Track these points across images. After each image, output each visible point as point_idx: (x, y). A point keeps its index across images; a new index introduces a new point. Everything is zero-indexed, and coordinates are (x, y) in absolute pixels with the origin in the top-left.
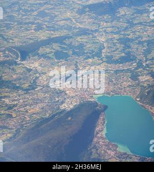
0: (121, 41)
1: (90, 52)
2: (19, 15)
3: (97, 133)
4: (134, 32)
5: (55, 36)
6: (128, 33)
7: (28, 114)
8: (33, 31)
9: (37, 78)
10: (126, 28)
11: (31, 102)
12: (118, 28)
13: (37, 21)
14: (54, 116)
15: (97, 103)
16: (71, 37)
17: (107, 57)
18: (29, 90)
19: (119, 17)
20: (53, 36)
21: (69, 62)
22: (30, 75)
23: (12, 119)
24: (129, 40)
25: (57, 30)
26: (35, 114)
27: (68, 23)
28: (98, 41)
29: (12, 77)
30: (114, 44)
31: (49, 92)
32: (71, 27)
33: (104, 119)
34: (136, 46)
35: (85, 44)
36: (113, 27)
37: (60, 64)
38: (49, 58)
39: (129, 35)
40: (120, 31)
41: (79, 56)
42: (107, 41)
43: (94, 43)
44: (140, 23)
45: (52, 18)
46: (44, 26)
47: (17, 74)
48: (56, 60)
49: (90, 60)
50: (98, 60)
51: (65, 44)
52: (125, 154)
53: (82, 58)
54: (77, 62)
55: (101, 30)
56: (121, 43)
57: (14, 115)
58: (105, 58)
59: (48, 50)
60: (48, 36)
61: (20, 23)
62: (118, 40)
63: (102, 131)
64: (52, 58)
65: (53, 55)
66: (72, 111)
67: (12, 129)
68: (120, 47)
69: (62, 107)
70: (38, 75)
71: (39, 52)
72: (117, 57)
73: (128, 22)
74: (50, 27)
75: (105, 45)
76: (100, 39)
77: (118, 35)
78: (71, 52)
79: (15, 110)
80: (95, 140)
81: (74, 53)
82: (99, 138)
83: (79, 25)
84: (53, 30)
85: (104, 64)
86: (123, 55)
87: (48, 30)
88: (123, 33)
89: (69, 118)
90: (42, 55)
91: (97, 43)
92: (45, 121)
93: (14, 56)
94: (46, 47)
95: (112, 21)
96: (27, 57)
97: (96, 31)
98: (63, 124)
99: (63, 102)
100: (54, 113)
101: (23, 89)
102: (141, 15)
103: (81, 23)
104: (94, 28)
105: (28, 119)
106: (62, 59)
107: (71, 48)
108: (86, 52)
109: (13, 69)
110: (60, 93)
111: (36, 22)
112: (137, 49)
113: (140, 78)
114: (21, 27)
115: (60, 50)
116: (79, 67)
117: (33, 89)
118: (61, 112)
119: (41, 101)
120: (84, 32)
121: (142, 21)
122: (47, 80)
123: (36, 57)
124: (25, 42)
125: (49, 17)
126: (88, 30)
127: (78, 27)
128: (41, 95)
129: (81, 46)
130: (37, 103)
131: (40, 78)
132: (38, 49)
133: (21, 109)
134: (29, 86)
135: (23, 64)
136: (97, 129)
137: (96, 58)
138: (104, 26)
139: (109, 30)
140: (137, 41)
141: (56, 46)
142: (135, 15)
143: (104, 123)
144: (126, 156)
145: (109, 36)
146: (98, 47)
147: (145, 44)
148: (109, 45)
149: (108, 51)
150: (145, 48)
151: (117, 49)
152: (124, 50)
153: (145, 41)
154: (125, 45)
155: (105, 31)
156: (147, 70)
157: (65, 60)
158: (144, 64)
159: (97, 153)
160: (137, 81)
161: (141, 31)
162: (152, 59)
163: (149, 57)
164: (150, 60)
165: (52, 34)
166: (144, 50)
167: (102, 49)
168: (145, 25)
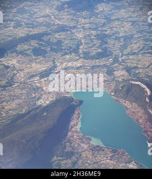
0: (98, 37)
1: (68, 48)
3: (72, 127)
5: (34, 33)
6: (106, 29)
7: (5, 110)
8: (11, 28)
9: (15, 75)
10: (104, 24)
11: (7, 98)
12: (96, 25)
14: (30, 112)
15: (73, 98)
16: (49, 34)
17: (84, 53)
18: (6, 86)
19: (97, 13)
20: (31, 33)
21: (47, 59)
22: (8, 72)
24: (106, 36)
25: (36, 27)
26: (11, 110)
27: (47, 19)
28: (75, 37)
30: (92, 40)
31: (26, 88)
32: (50, 24)
33: (79, 114)
34: (113, 42)
35: (63, 40)
36: (91, 23)
37: (37, 60)
38: (27, 55)
39: (106, 31)
40: (98, 27)
41: (56, 52)
42: (85, 37)
43: (72, 39)
44: (118, 19)
45: (31, 15)
46: (23, 23)
48: (34, 57)
49: (68, 57)
50: (76, 56)
51: (43, 40)
52: (98, 146)
53: (59, 54)
54: (55, 59)
55: (79, 26)
56: (98, 39)
58: (82, 54)
59: (26, 47)
60: (27, 33)
62: (95, 36)
63: (77, 125)
64: (30, 55)
65: (31, 52)
66: (48, 106)
68: (97, 43)
69: (39, 103)
70: (15, 72)
71: (17, 49)
72: (94, 53)
73: (106, 18)
74: (29, 24)
75: (83, 41)
76: (78, 35)
77: (95, 31)
78: (49, 49)
80: (70, 134)
81: (52, 50)
82: (73, 132)
83: (57, 22)
84: (31, 27)
85: (81, 60)
86: (100, 50)
87: (26, 27)
88: (100, 29)
89: (45, 114)
90: (20, 52)
91: (75, 39)
94: (25, 44)
95: (90, 18)
96: (6, 54)
97: (74, 27)
98: (38, 119)
99: (39, 98)
100: (31, 109)
102: (119, 11)
103: (60, 19)
104: (72, 24)
105: (4, 115)
106: (40, 56)
107: (49, 45)
108: (63, 48)
110: (37, 89)
111: (15, 19)
112: (114, 45)
113: (115, 73)
115: (38, 47)
116: (57, 63)
117: (11, 85)
118: (37, 108)
119: (18, 98)
120: (62, 29)
121: (119, 17)
122: (24, 77)
123: (14, 54)
124: (3, 39)
125: (28, 14)
126: (66, 26)
127: (56, 24)
128: (18, 92)
129: (59, 42)
130: (14, 99)
131: (18, 75)
132: (16, 46)
134: (7, 83)
135: (1, 62)
136: (72, 123)
137: (73, 54)
138: (82, 23)
139: (87, 26)
140: (114, 37)
141: (34, 43)
142: (113, 11)
143: (79, 117)
144: (98, 148)
145: (87, 33)
146: (76, 43)
147: (122, 40)
148: (87, 41)
149: (86, 47)
150: (122, 44)
151: (94, 45)
152: (101, 46)
153: (122, 37)
154: (102, 41)
155: (83, 28)
156: (122, 65)
157: (43, 57)
158: (120, 60)
159: (71, 147)
160: (112, 76)
161: (118, 27)
162: (128, 54)
163: (125, 52)
164: (126, 55)
165: (31, 31)
166: (121, 45)
167: (79, 45)
168: (123, 21)
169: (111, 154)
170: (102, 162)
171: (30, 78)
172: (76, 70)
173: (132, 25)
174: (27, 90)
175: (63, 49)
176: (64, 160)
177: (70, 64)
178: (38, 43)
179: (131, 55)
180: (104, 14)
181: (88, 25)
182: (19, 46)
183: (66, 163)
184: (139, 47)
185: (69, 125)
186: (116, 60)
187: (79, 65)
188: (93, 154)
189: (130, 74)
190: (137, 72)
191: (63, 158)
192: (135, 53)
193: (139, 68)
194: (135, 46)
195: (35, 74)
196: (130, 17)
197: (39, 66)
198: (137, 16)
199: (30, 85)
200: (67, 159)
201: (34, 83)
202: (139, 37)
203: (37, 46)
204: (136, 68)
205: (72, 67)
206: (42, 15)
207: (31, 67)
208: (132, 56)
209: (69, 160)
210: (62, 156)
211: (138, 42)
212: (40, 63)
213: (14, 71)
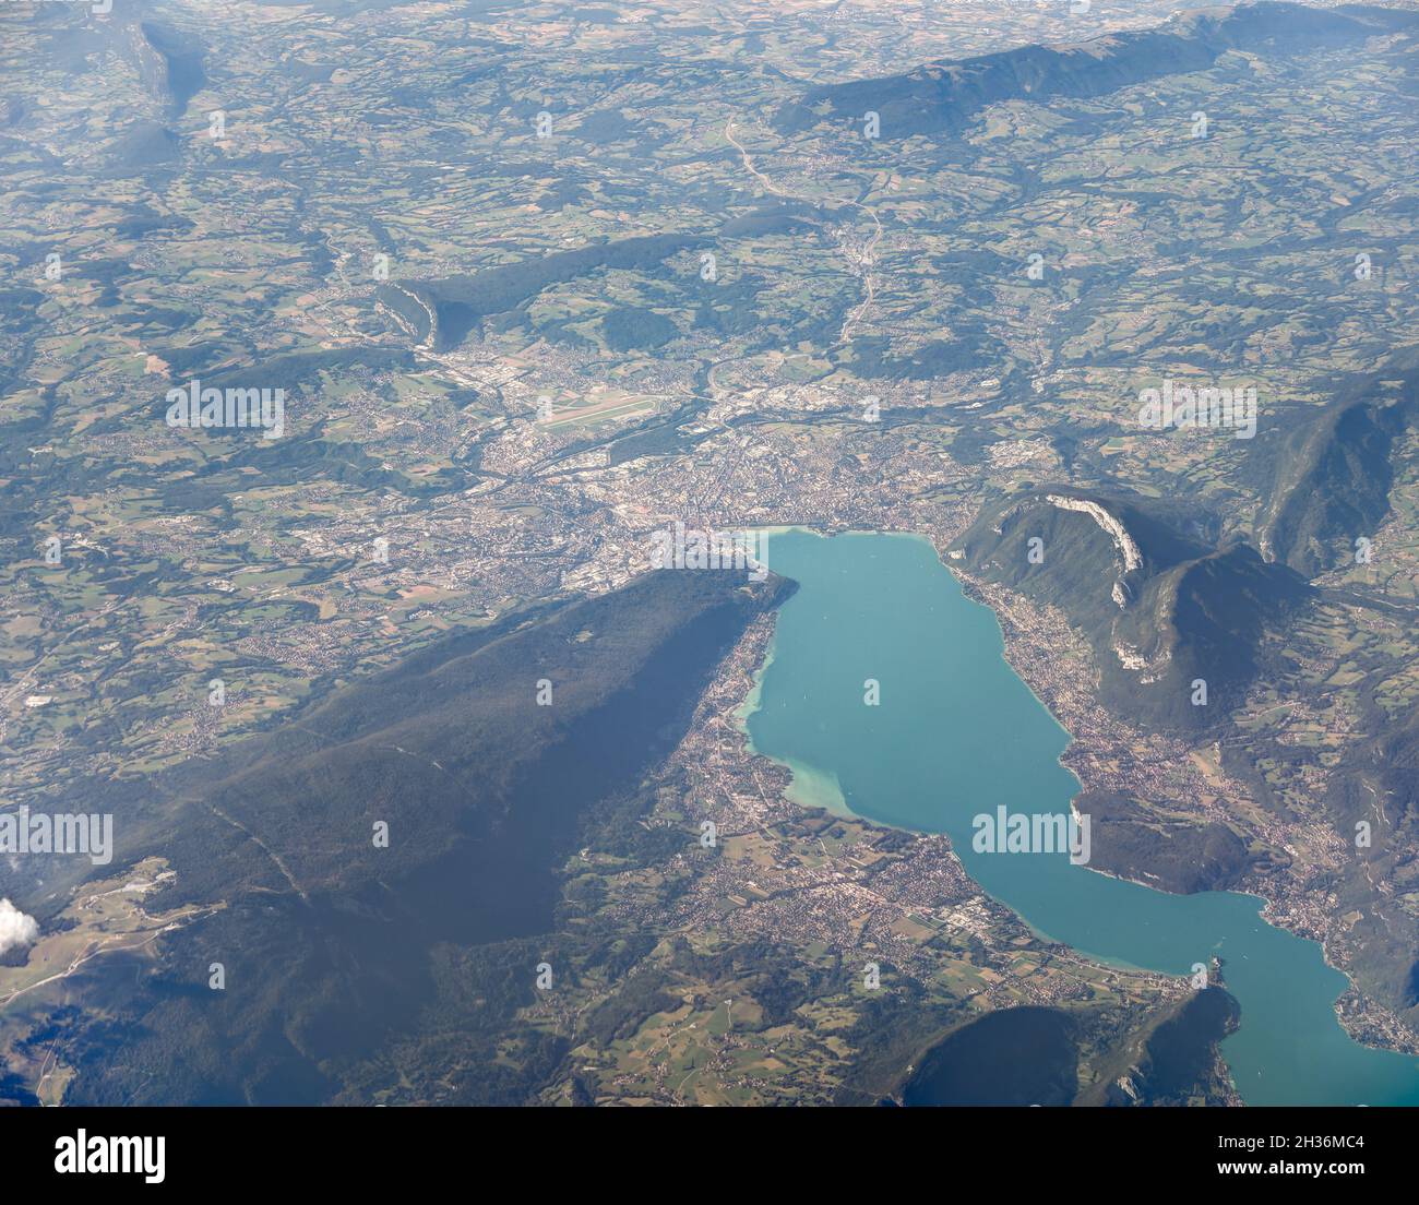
1: (786, 317)
2: (489, 129)
3: (711, 712)
4: (1032, 224)
5: (633, 234)
6: (1001, 227)
7: (398, 607)
8: (532, 208)
9: (491, 435)
10: (1002, 203)
11: (426, 547)
12: (958, 205)
13: (570, 160)
16: (709, 243)
17: (863, 345)
18: (436, 490)
19: (975, 149)
20: (621, 236)
21: (670, 364)
22: (462, 421)
23: (312, 627)
24: (994, 263)
25: (655, 206)
26: (430, 607)
27: (718, 172)
28: (835, 264)
29: (372, 425)
30: (915, 283)
31: (528, 503)
32: (728, 191)
34: (1021, 295)
35: (770, 276)
36: (933, 196)
37: (621, 371)
38: (576, 341)
39: (998, 238)
40: (964, 218)
41: (722, 332)
42: (884, 266)
43: (816, 274)
44: (1075, 184)
45: (648, 147)
46: (594, 187)
47: (397, 413)
48: (606, 354)
49: (776, 358)
50: (815, 357)
51: (668, 274)
52: (819, 813)
53: (738, 345)
54: (708, 365)
55: (871, 210)
56: (948, 278)
57: (327, 609)
58: (849, 350)
60: (599, 233)
61: (480, 168)
62: (936, 262)
63: (737, 700)
64: (591, 344)
65: (597, 329)
66: (614, 598)
67: (297, 673)
68: (939, 294)
69: (574, 581)
70: (498, 422)
71: (533, 309)
72: (910, 344)
73: (1018, 175)
74: (621, 190)
75: (870, 284)
76: (851, 254)
77: (945, 238)
78: (691, 316)
79: (340, 585)
80: (690, 743)
81: (706, 321)
82: (710, 734)
83: (767, 184)
84: (629, 207)
85: (837, 378)
86: (944, 334)
87: (605, 207)
88: (973, 227)
89: (584, 637)
90: (545, 327)
91: (835, 273)
92: (462, 640)
93: (408, 327)
94: (575, 289)
95: (934, 170)
96: (473, 333)
97: (847, 214)
99: (582, 558)
101: (406, 488)
102: (1090, 142)
103: (778, 173)
104: (835, 200)
105: (391, 629)
106: (639, 347)
107: (694, 296)
108: (763, 314)
109: (387, 392)
110: (583, 512)
111: (559, 163)
112: (1025, 309)
114: (480, 189)
115: (638, 303)
116: (713, 387)
117: (460, 486)
118: (560, 604)
119: (480, 549)
120: (781, 220)
121: (1085, 171)
122: (535, 448)
123: (514, 336)
124: (478, 261)
125: (632, 143)
126: (805, 208)
127: (758, 194)
128: (485, 520)
129: (749, 286)
130: (455, 556)
131: (507, 437)
132: (531, 294)
133: (371, 583)
134: (443, 472)
135: (443, 368)
136: (716, 691)
137: (806, 347)
138: (886, 193)
139: (911, 209)
141: (622, 286)
142: (1061, 141)
143: (758, 662)
144: (816, 824)
145: (899, 243)
146: (832, 293)
147: (1071, 286)
148: (888, 287)
149: (877, 313)
150: (1066, 306)
151: (919, 308)
152: (955, 311)
153: (1074, 272)
154: (967, 287)
155: (888, 218)
156: (1042, 413)
157: (653, 355)
158: (1038, 386)
159: (680, 807)
160: (977, 468)
161: (1068, 221)
162: (1088, 360)
163: (1072, 350)
164: (1076, 362)
165: (620, 226)
166: (1058, 314)
167: (849, 305)
168: (1096, 192)
169: (873, 857)
170: (819, 890)
171: (564, 457)
172: (800, 427)
173: (1141, 212)
174: (532, 511)
175: (756, 321)
176: (625, 867)
177: (777, 397)
178: (641, 287)
179: (1101, 363)
180: (1010, 155)
181: (914, 206)
182: (544, 296)
183: (633, 887)
184: (1148, 329)
185: (699, 698)
186: (1015, 388)
187: (821, 403)
188: (785, 849)
189: (1067, 463)
190: (1106, 450)
191: (620, 861)
192: (1124, 354)
193: (1123, 434)
194: (1128, 322)
195: (591, 435)
196: (1139, 174)
197: (623, 396)
198: (1173, 172)
199: (554, 488)
200: (645, 865)
201: (576, 480)
202: (1164, 278)
203: (634, 298)
204: (1108, 430)
205: (785, 413)
206: (698, 147)
207: (581, 403)
208: (1099, 372)
209: (650, 871)
210: (621, 851)
211: (1150, 299)
212: (631, 383)
213: (490, 416)
